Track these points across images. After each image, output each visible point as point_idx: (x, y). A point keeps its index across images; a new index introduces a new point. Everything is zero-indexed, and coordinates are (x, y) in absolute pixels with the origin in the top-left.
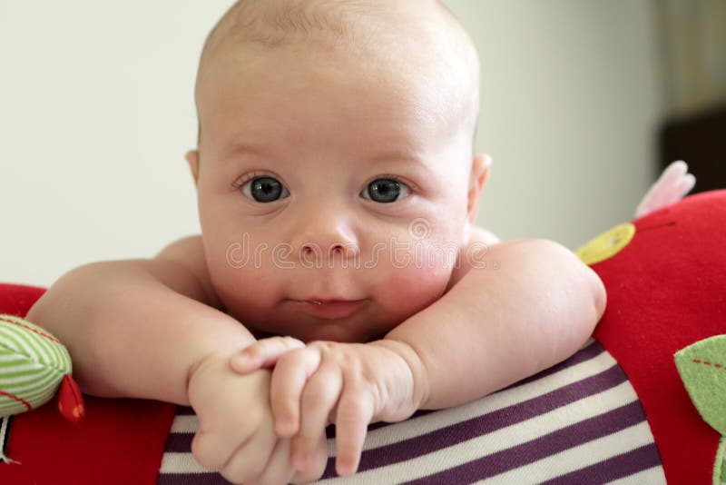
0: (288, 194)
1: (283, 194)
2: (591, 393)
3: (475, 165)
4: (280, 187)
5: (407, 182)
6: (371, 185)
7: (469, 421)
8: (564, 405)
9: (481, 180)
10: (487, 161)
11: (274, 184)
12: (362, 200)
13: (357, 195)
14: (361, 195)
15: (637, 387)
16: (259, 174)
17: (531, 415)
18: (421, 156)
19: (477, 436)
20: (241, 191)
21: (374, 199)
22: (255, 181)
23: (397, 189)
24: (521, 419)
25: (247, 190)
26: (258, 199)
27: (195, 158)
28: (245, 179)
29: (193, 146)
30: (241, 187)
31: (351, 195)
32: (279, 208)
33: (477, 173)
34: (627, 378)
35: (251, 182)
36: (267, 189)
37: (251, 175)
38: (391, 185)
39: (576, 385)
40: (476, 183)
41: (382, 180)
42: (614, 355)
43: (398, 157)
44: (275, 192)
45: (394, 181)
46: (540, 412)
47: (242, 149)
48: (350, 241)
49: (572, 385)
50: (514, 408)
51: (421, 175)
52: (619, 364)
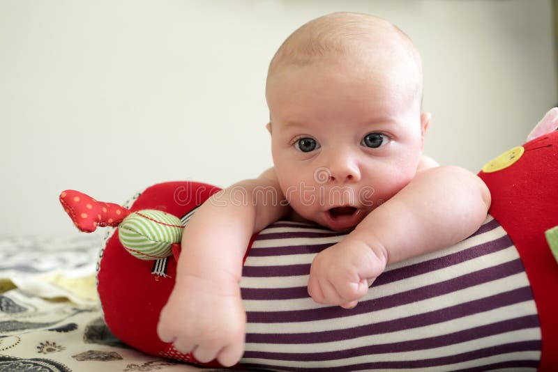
0: (320, 147)
1: (317, 146)
2: (489, 252)
3: (422, 118)
4: (315, 142)
5: (387, 134)
6: (365, 138)
7: (411, 266)
8: (470, 259)
9: (425, 127)
10: (429, 116)
11: (312, 141)
12: (362, 147)
13: (359, 144)
14: (361, 144)
15: (519, 250)
16: (302, 137)
17: (449, 264)
18: (394, 118)
19: (414, 275)
20: (294, 146)
21: (368, 146)
22: (300, 140)
23: (381, 138)
24: (443, 266)
25: (297, 145)
26: (304, 151)
27: (270, 127)
28: (295, 140)
29: (268, 121)
30: (293, 144)
31: (355, 143)
32: (316, 154)
33: (424, 124)
34: (513, 243)
35: (298, 142)
36: (307, 144)
37: (298, 138)
38: (377, 136)
39: (479, 247)
40: (423, 129)
41: (372, 134)
42: (505, 229)
43: (381, 121)
44: (312, 145)
45: (379, 134)
46: (455, 263)
47: (292, 124)
48: (356, 172)
49: (477, 246)
50: (439, 259)
51: (395, 128)
52: (509, 235)
